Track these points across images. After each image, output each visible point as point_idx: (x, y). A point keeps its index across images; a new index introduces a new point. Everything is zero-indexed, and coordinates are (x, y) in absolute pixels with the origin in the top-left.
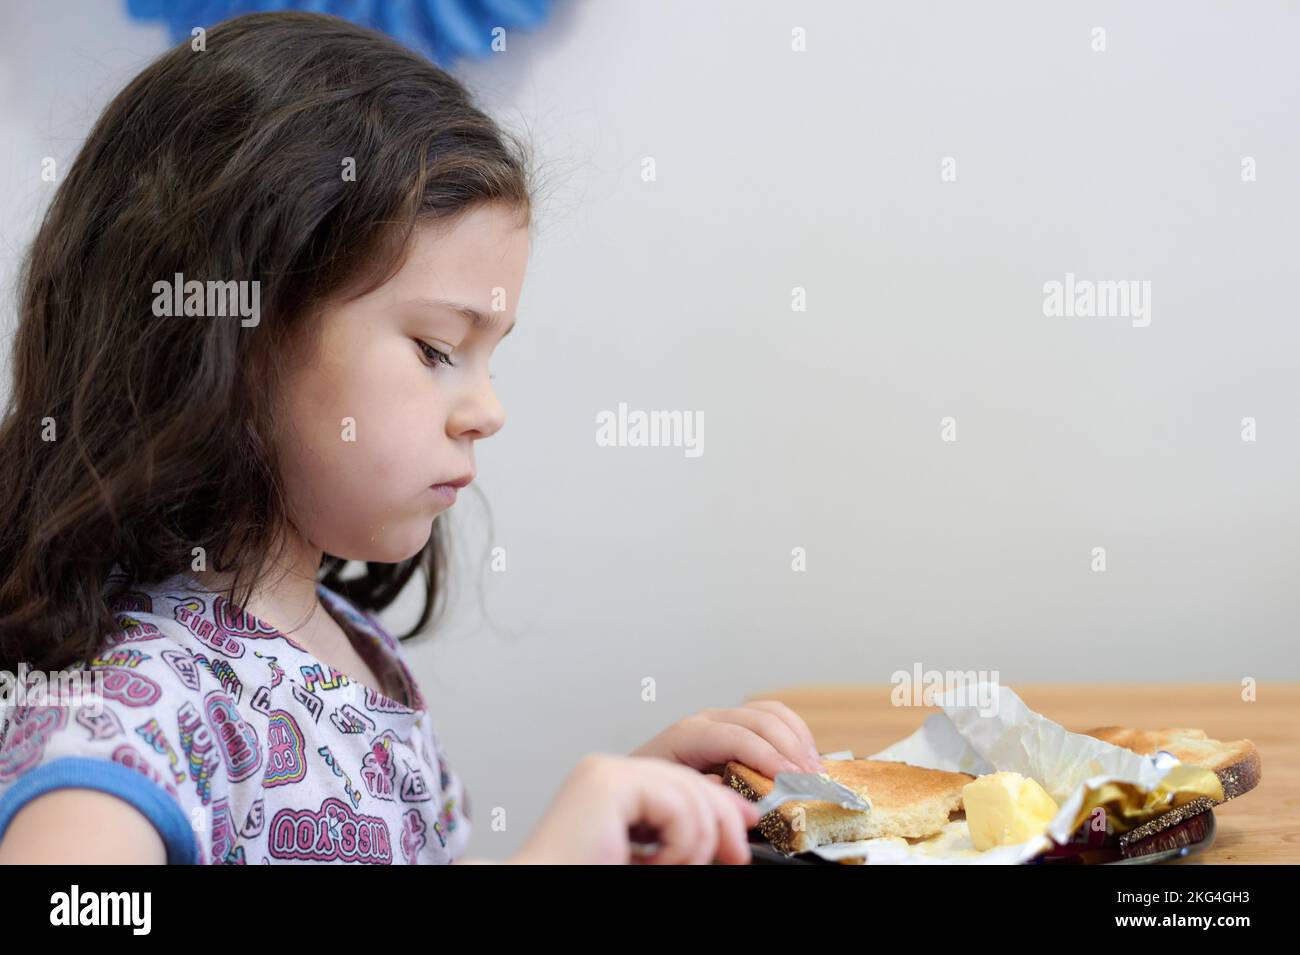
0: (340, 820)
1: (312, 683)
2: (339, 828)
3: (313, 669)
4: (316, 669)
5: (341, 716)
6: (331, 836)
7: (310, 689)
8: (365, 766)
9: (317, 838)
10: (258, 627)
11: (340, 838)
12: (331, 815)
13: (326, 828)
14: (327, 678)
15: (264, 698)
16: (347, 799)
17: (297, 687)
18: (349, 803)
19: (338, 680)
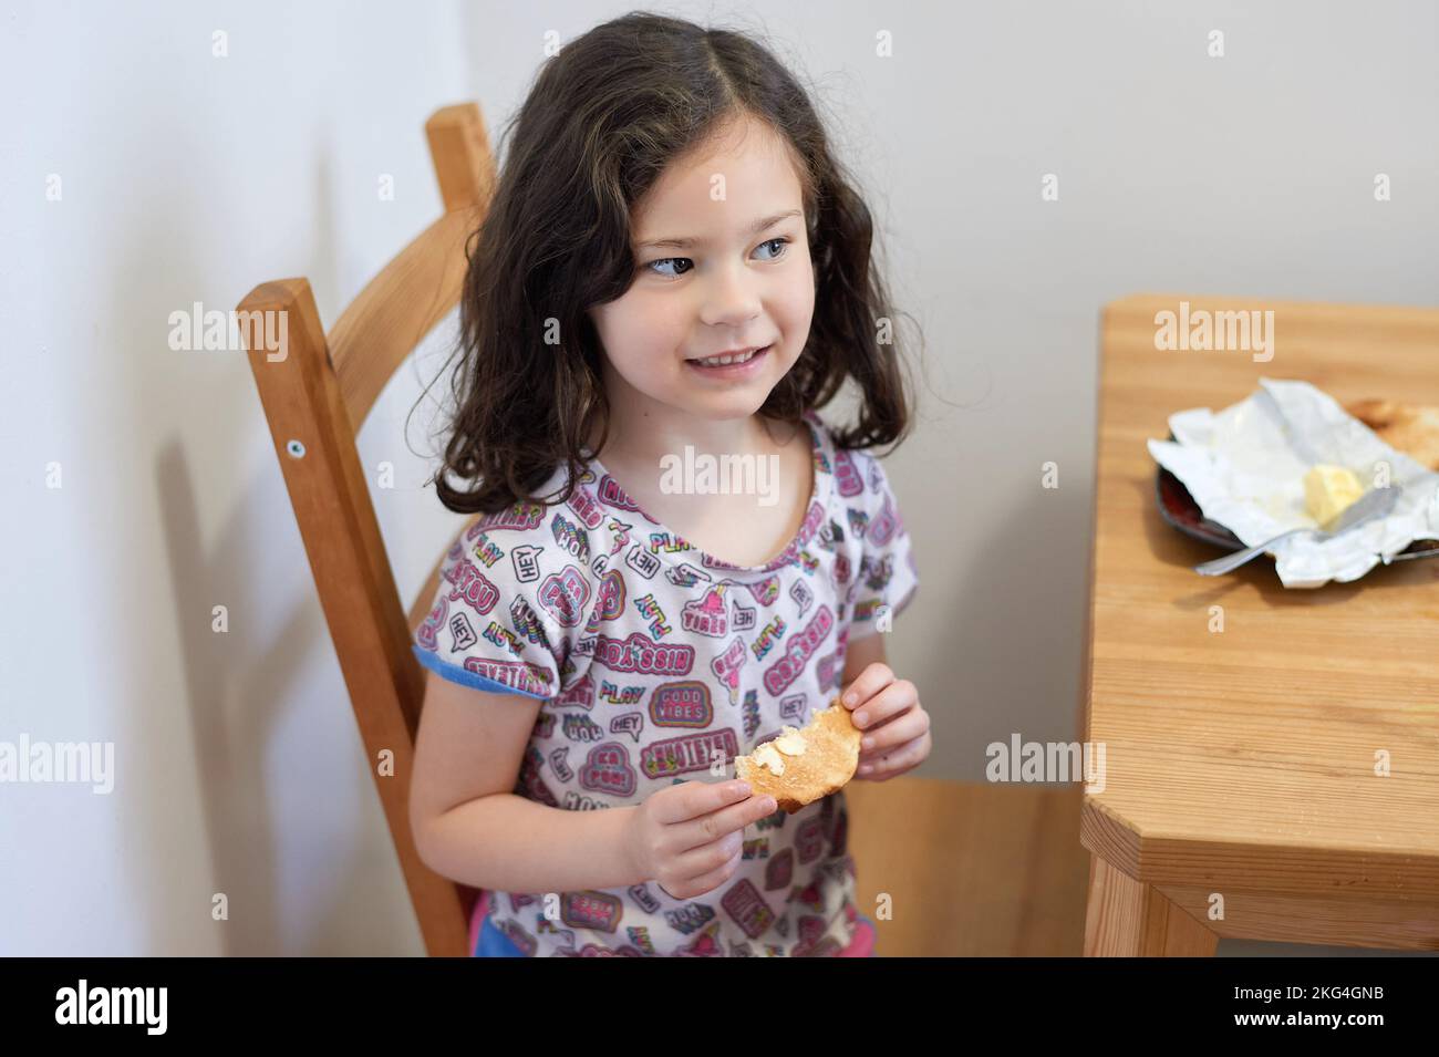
0: (642, 648)
1: (658, 546)
2: (641, 652)
3: (662, 536)
4: (665, 537)
5: (674, 573)
6: (632, 657)
7: (655, 550)
8: (686, 609)
9: (621, 657)
10: (625, 502)
11: (640, 659)
12: (636, 644)
13: (629, 651)
14: (672, 544)
15: (600, 565)
16: (649, 634)
17: (643, 553)
18: (652, 638)
19: (681, 545)
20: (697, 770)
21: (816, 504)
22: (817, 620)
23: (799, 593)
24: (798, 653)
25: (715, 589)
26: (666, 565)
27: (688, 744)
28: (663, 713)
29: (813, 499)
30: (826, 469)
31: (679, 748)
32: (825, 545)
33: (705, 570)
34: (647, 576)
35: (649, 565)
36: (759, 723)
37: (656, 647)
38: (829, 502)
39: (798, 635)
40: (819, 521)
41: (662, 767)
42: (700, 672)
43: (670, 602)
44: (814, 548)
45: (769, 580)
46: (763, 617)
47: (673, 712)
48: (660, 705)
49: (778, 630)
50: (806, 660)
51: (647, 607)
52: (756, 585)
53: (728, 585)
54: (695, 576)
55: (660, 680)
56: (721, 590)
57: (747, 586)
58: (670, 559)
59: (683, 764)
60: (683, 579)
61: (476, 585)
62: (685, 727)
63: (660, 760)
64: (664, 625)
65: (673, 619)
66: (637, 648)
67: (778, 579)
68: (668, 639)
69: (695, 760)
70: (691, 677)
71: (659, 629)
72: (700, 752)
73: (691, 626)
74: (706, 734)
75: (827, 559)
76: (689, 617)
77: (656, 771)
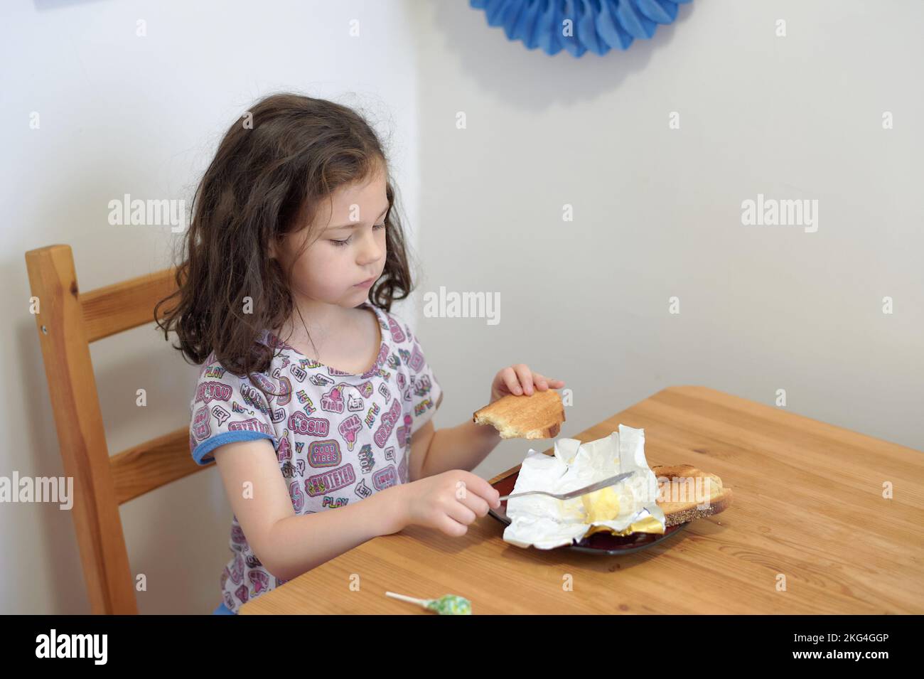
0: (301, 419)
1: (304, 365)
3: (305, 360)
4: (307, 361)
5: (314, 379)
7: (303, 367)
8: (322, 398)
11: (300, 426)
12: (297, 417)
14: (311, 364)
15: (277, 373)
16: (304, 412)
17: (297, 368)
18: (305, 413)
19: (316, 364)
20: (337, 489)
21: (384, 344)
22: (394, 406)
23: (384, 391)
24: (387, 423)
25: (337, 388)
26: (309, 375)
27: (330, 476)
28: (315, 459)
29: (382, 342)
30: (386, 329)
31: (325, 478)
32: (392, 367)
33: (330, 377)
34: (300, 380)
35: (300, 375)
36: (374, 463)
37: (308, 419)
38: (390, 344)
39: (387, 414)
40: (387, 353)
41: (317, 490)
42: (334, 434)
43: (314, 394)
44: (386, 368)
45: (366, 383)
46: (368, 404)
47: (321, 458)
48: (314, 455)
49: (376, 410)
50: (392, 428)
51: (302, 397)
52: (359, 386)
53: (344, 386)
54: (325, 380)
55: (312, 439)
56: (340, 389)
57: (355, 386)
58: (311, 372)
59: (328, 488)
60: (319, 381)
61: (217, 389)
62: (328, 466)
63: (316, 486)
64: (312, 407)
65: (316, 404)
66: (298, 420)
67: (371, 383)
68: (314, 415)
69: (334, 484)
70: (328, 438)
71: (309, 409)
72: (336, 480)
73: (327, 408)
74: (338, 469)
75: (394, 373)
76: (325, 403)
77: (314, 492)
